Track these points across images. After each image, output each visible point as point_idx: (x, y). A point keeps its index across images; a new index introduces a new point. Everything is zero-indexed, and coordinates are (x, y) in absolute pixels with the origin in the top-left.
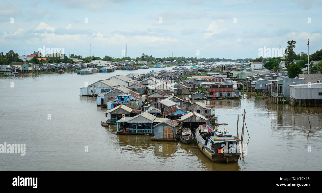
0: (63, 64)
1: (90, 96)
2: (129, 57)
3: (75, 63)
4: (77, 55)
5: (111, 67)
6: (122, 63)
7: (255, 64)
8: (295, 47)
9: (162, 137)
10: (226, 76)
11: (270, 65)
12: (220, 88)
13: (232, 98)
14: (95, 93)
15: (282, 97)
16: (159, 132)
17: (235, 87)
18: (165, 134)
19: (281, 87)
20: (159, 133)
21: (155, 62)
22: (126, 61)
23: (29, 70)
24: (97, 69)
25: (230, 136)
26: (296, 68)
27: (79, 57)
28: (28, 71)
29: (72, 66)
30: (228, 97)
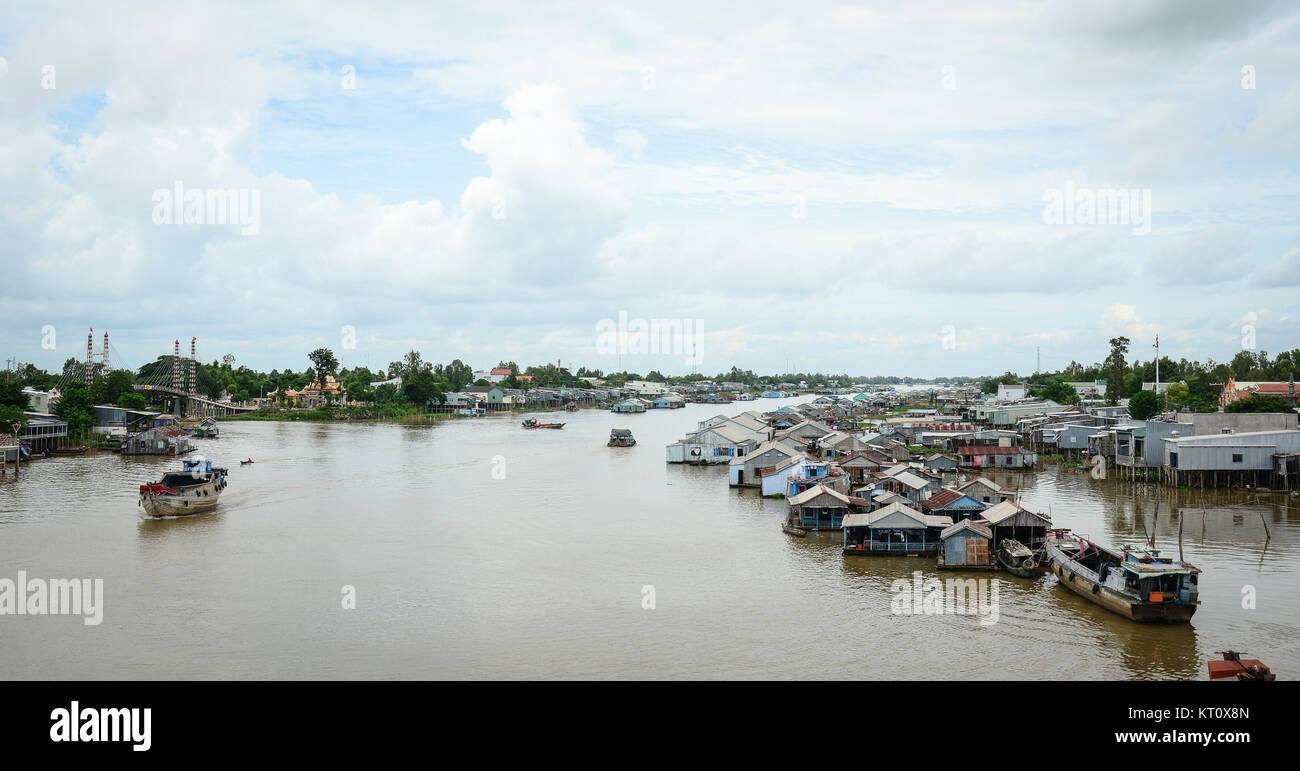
0: (571, 389)
1: (691, 463)
2: (700, 375)
3: (594, 388)
4: (592, 371)
5: (676, 397)
6: (690, 388)
7: (1007, 391)
8: (1127, 352)
9: (963, 561)
10: (961, 418)
11: (1057, 393)
12: (970, 445)
13: (1018, 470)
14: (701, 458)
15: (1143, 466)
16: (956, 550)
17: (1005, 443)
18: (969, 554)
19: (1139, 445)
20: (957, 553)
21: (760, 386)
22: (698, 384)
23: (504, 404)
24: (649, 401)
25: (1168, 561)
26: (1148, 400)
27: (597, 374)
28: (501, 407)
29: (588, 395)
30: (1008, 466)
